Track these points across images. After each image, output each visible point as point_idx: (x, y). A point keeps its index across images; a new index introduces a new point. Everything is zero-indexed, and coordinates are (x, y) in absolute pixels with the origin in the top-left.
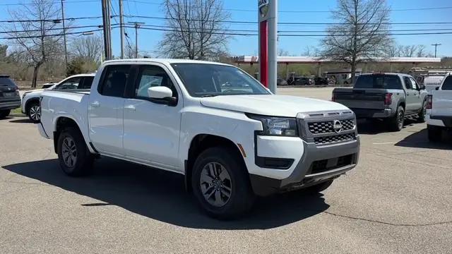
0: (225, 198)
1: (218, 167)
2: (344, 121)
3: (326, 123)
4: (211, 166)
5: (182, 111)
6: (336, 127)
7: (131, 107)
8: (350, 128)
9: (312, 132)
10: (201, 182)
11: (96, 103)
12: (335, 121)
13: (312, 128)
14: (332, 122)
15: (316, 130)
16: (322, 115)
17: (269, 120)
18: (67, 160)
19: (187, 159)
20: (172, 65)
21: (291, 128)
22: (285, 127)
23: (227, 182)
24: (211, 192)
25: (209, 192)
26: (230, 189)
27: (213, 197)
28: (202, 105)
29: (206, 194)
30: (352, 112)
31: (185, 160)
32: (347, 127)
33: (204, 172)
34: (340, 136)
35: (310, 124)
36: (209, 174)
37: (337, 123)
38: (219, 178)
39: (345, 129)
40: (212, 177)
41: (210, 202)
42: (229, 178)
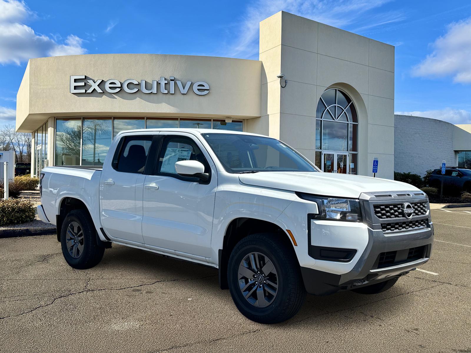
0: (269, 297)
1: (261, 259)
2: (416, 205)
3: (395, 206)
4: (252, 257)
5: (216, 190)
6: (406, 211)
7: (153, 185)
8: (422, 213)
9: (379, 217)
10: (240, 276)
11: (110, 180)
12: (406, 204)
13: (378, 212)
14: (402, 205)
15: (383, 214)
16: (390, 196)
17: (325, 201)
18: (72, 249)
19: (221, 248)
20: (204, 135)
21: (353, 211)
22: (345, 210)
23: (271, 277)
24: (252, 288)
25: (249, 289)
26: (276, 286)
27: (254, 296)
28: (242, 182)
29: (245, 291)
30: (425, 194)
31: (220, 250)
32: (419, 211)
33: (243, 263)
34: (411, 222)
35: (376, 207)
36: (250, 267)
37: (408, 207)
38: (262, 273)
39: (417, 214)
40: (253, 270)
41: (251, 301)
42: (275, 272)
